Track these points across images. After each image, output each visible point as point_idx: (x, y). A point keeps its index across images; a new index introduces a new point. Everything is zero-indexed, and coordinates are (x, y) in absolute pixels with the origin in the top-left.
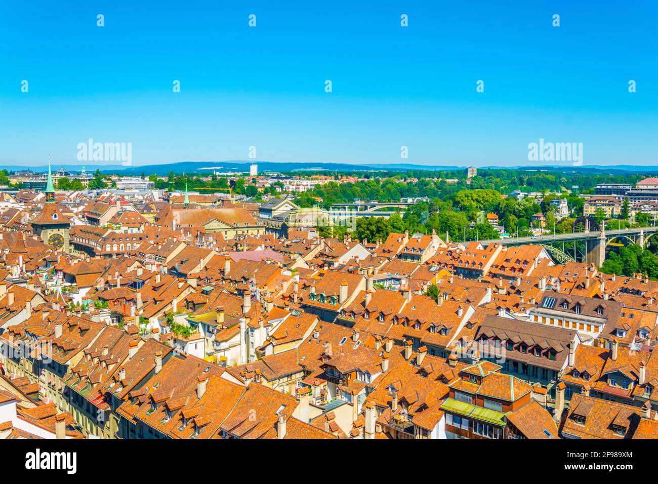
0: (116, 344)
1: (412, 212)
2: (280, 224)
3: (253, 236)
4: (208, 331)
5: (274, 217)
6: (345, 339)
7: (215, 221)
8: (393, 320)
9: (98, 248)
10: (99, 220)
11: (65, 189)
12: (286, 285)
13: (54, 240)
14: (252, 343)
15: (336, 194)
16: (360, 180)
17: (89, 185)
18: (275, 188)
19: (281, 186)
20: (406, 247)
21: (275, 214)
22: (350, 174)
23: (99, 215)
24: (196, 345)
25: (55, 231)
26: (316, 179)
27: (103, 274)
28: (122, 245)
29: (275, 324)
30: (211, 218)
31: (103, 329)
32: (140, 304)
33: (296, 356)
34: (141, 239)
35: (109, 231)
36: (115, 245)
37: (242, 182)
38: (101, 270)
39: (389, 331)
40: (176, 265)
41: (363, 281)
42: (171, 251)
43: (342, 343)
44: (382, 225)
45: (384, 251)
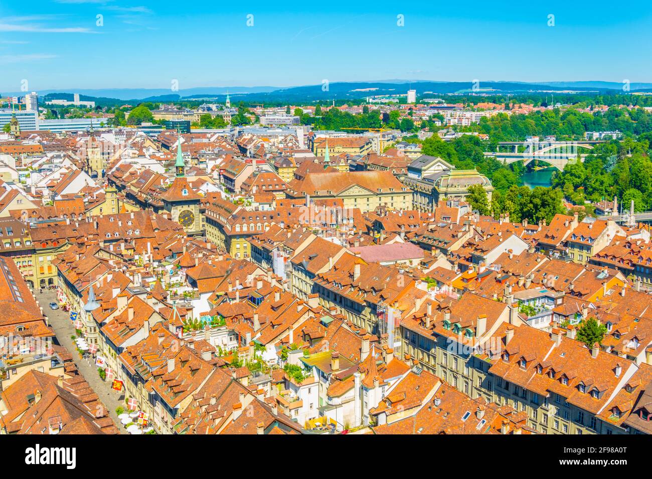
0: (223, 392)
1: (595, 155)
2: (431, 188)
3: (395, 213)
4: (323, 376)
5: (424, 178)
6: (468, 414)
7: (356, 186)
8: (536, 367)
9: (228, 226)
10: (234, 180)
11: (207, 127)
12: (419, 303)
13: (184, 217)
14: (366, 403)
15: (504, 129)
16: (536, 109)
17: (231, 121)
18: (434, 122)
19: (441, 118)
20: (574, 235)
21: (425, 174)
22: (524, 101)
23: (234, 175)
24: (309, 389)
25: (185, 208)
26: (482, 110)
27: (225, 279)
28: (252, 225)
29: (392, 382)
30: (352, 183)
31: (213, 371)
32: (257, 326)
33: (413, 426)
34: (272, 218)
35: (240, 208)
36: (245, 225)
37: (396, 115)
38: (223, 274)
39: (531, 382)
40: (304, 262)
41: (507, 310)
42: (299, 242)
43: (465, 418)
44: (548, 198)
45: (547, 236)
